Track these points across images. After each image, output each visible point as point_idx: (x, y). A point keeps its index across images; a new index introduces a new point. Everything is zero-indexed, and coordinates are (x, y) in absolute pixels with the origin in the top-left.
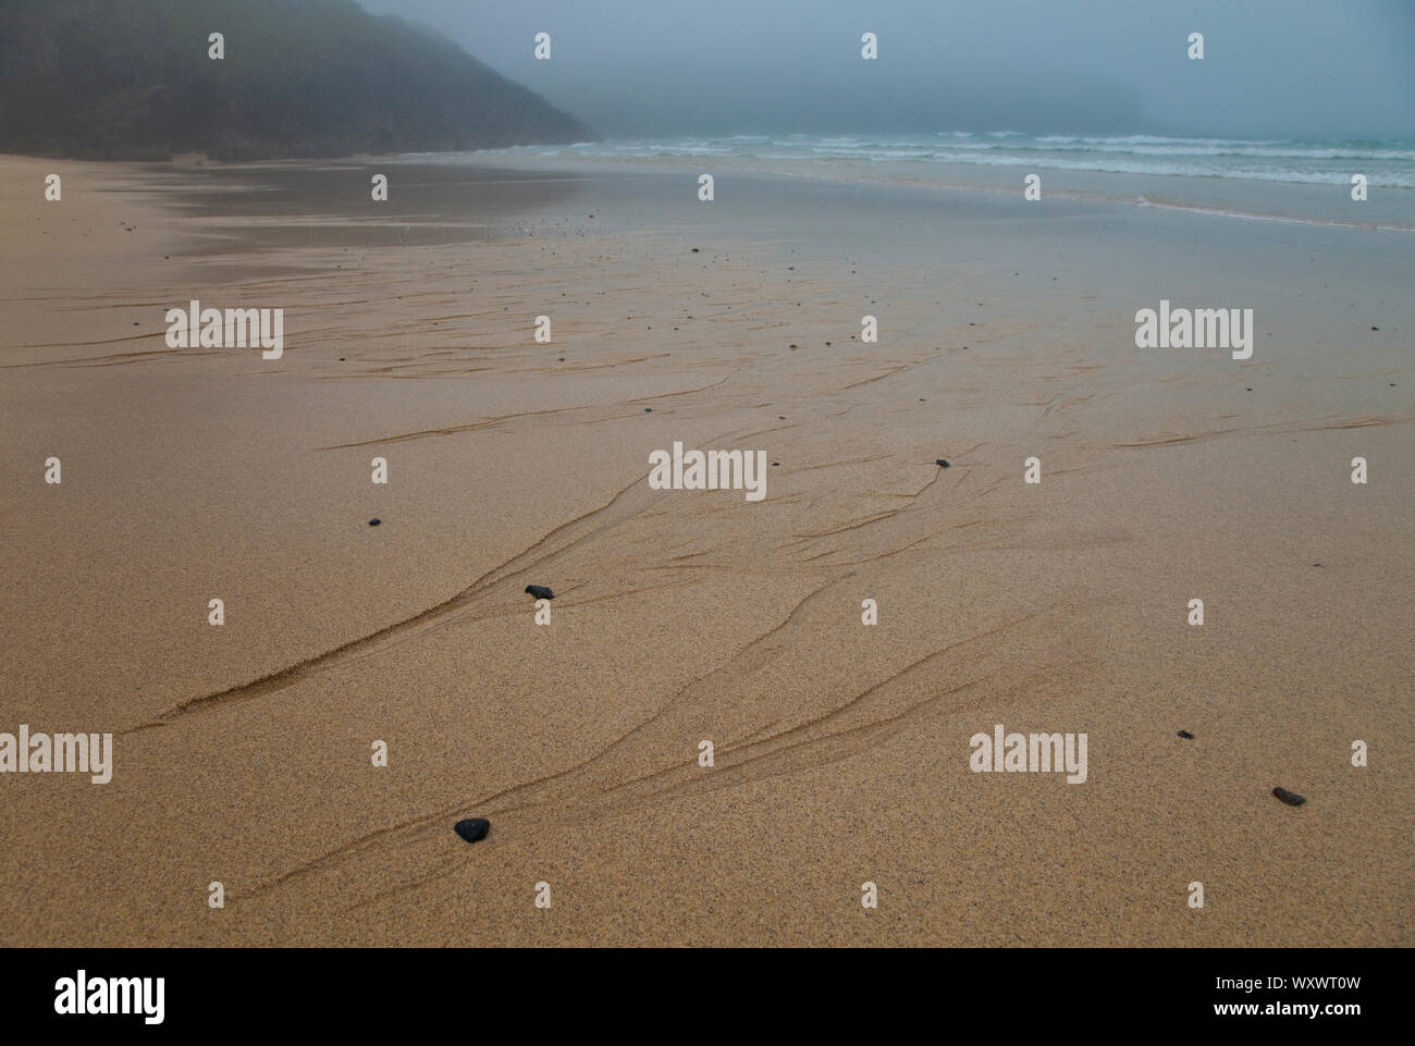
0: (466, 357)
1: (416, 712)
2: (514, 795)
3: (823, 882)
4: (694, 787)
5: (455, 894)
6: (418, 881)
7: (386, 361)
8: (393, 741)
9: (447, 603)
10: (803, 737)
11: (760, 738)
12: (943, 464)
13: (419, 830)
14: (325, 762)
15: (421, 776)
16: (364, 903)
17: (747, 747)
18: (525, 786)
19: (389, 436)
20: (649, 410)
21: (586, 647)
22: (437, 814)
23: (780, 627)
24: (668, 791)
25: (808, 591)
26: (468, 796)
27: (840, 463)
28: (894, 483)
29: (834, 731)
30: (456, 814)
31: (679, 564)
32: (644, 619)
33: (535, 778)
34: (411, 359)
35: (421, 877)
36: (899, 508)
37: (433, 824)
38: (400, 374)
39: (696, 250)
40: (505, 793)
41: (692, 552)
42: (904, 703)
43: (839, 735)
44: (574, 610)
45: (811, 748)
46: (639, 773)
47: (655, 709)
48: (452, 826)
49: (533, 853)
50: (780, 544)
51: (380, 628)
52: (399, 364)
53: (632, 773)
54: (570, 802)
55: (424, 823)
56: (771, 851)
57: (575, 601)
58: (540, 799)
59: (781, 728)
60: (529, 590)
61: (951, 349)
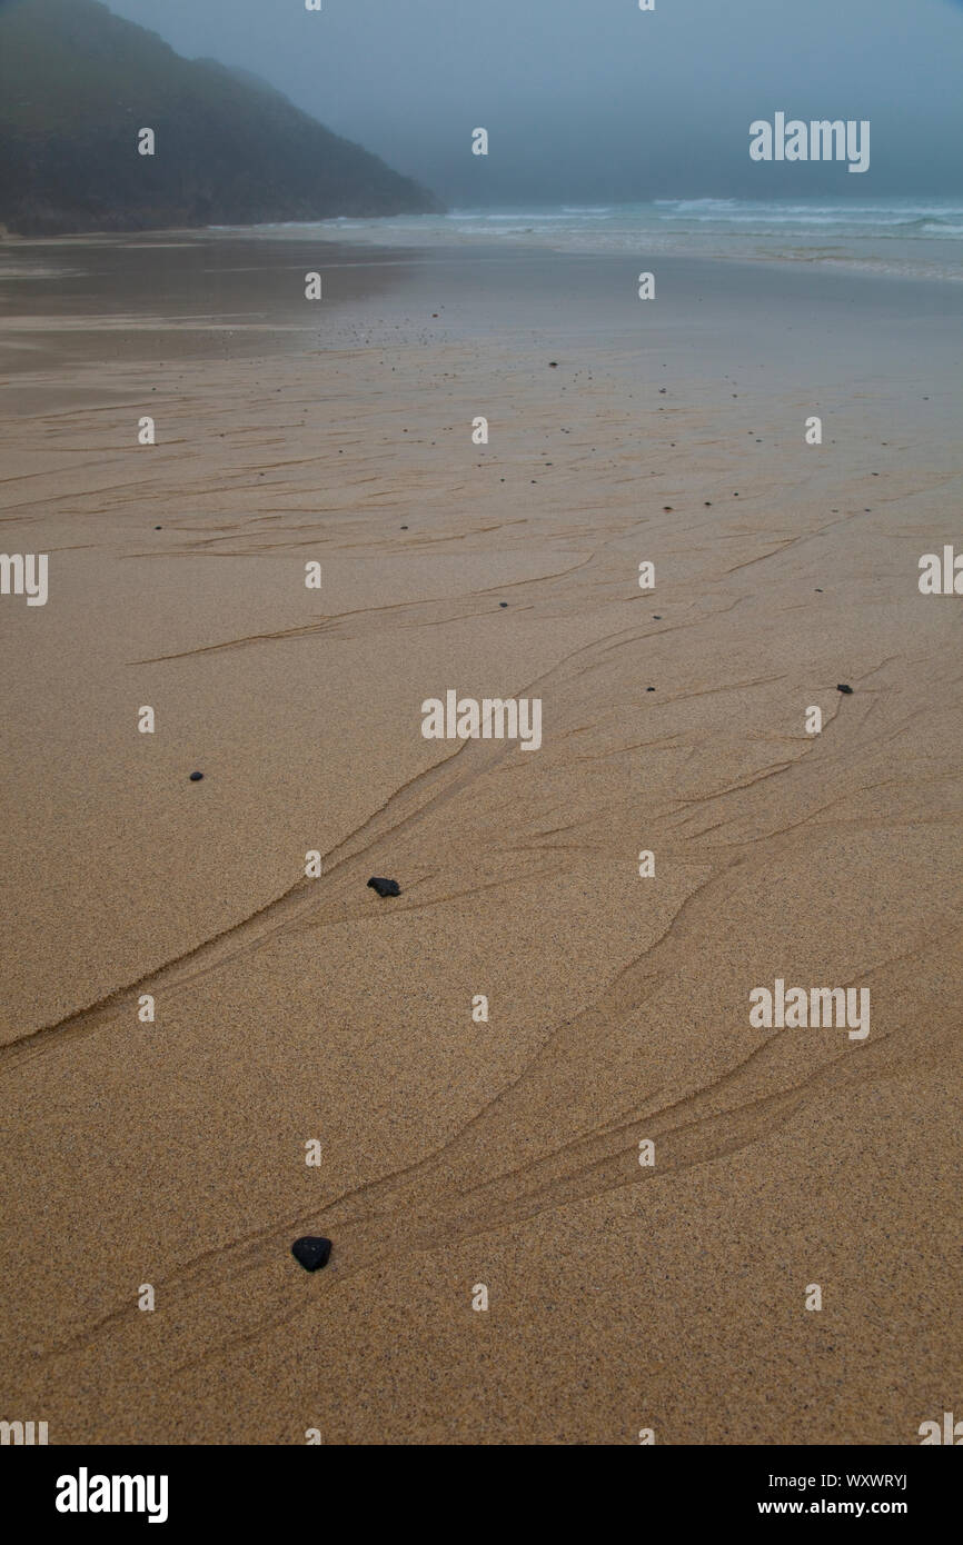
0: (298, 523)
1: (247, 1070)
2: (358, 1198)
3: (715, 1344)
4: (563, 1189)
5: (294, 1353)
6: (253, 1330)
7: (207, 530)
8: (221, 1113)
9: (279, 900)
10: (686, 1115)
11: (639, 1115)
12: (845, 690)
13: (253, 1249)
14: (144, 1146)
15: (254, 1169)
16: (190, 1365)
17: (624, 1128)
18: (371, 1185)
19: (211, 643)
20: (504, 605)
21: (438, 972)
22: (272, 1227)
23: (661, 942)
24: (535, 1194)
25: (692, 886)
26: (307, 1200)
27: (725, 688)
28: (788, 719)
29: (725, 1107)
30: (293, 1227)
31: (543, 842)
32: (504, 928)
33: (382, 1174)
34: (236, 527)
35: (256, 1324)
36: (794, 758)
37: (267, 1242)
38: (224, 549)
39: (554, 364)
40: (348, 1195)
41: (557, 826)
42: (807, 1065)
43: (730, 1112)
44: (425, 913)
45: (697, 1131)
46: (501, 1169)
47: (518, 1069)
48: (289, 1245)
49: (381, 1289)
50: (657, 812)
51: (204, 939)
52: (221, 534)
53: (491, 1167)
54: (422, 1209)
55: (257, 1241)
56: (654, 1294)
57: (425, 899)
58: (388, 1206)
59: (665, 1100)
60: (373, 883)
61: (850, 513)
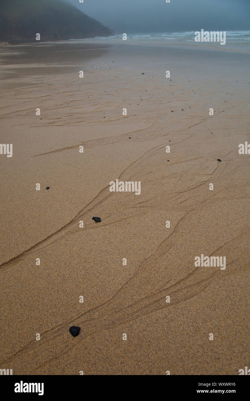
0: (77, 117)
1: (58, 275)
2: (88, 314)
3: (186, 358)
4: (145, 310)
5: (69, 363)
6: (58, 355)
7: (54, 119)
8: (51, 288)
9: (69, 224)
10: (179, 287)
11: (165, 287)
12: (219, 160)
13: (59, 330)
14: (30, 299)
15: (59, 305)
16: (40, 367)
17: (161, 291)
18: (92, 310)
19: (53, 150)
20: (130, 138)
21: (111, 245)
22: (64, 323)
23: (171, 234)
24: (137, 312)
25: (180, 218)
26: (74, 315)
27: (188, 160)
28: (204, 169)
29: (189, 284)
30: (70, 323)
31: (140, 205)
32: (129, 231)
33: (95, 306)
34: (61, 118)
35: (59, 354)
36: (206, 180)
37: (63, 327)
38: (58, 124)
39: (143, 74)
40: (85, 313)
41: (143, 201)
42: (211, 271)
43: (190, 286)
44: (107, 227)
45: (181, 292)
46: (127, 304)
47: (132, 274)
48: (68, 328)
49: (94, 342)
50: (170, 196)
51: (48, 236)
52: (57, 120)
53: (125, 304)
54: (105, 317)
55: (60, 327)
56: (170, 342)
57: (108, 223)
58: (96, 316)
59: (173, 282)
60: (94, 218)
61: (219, 112)
